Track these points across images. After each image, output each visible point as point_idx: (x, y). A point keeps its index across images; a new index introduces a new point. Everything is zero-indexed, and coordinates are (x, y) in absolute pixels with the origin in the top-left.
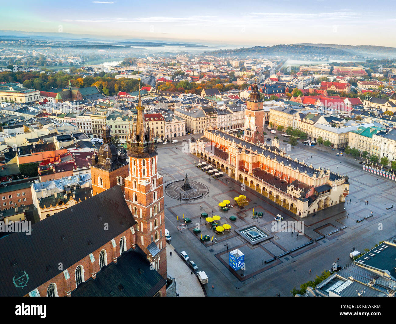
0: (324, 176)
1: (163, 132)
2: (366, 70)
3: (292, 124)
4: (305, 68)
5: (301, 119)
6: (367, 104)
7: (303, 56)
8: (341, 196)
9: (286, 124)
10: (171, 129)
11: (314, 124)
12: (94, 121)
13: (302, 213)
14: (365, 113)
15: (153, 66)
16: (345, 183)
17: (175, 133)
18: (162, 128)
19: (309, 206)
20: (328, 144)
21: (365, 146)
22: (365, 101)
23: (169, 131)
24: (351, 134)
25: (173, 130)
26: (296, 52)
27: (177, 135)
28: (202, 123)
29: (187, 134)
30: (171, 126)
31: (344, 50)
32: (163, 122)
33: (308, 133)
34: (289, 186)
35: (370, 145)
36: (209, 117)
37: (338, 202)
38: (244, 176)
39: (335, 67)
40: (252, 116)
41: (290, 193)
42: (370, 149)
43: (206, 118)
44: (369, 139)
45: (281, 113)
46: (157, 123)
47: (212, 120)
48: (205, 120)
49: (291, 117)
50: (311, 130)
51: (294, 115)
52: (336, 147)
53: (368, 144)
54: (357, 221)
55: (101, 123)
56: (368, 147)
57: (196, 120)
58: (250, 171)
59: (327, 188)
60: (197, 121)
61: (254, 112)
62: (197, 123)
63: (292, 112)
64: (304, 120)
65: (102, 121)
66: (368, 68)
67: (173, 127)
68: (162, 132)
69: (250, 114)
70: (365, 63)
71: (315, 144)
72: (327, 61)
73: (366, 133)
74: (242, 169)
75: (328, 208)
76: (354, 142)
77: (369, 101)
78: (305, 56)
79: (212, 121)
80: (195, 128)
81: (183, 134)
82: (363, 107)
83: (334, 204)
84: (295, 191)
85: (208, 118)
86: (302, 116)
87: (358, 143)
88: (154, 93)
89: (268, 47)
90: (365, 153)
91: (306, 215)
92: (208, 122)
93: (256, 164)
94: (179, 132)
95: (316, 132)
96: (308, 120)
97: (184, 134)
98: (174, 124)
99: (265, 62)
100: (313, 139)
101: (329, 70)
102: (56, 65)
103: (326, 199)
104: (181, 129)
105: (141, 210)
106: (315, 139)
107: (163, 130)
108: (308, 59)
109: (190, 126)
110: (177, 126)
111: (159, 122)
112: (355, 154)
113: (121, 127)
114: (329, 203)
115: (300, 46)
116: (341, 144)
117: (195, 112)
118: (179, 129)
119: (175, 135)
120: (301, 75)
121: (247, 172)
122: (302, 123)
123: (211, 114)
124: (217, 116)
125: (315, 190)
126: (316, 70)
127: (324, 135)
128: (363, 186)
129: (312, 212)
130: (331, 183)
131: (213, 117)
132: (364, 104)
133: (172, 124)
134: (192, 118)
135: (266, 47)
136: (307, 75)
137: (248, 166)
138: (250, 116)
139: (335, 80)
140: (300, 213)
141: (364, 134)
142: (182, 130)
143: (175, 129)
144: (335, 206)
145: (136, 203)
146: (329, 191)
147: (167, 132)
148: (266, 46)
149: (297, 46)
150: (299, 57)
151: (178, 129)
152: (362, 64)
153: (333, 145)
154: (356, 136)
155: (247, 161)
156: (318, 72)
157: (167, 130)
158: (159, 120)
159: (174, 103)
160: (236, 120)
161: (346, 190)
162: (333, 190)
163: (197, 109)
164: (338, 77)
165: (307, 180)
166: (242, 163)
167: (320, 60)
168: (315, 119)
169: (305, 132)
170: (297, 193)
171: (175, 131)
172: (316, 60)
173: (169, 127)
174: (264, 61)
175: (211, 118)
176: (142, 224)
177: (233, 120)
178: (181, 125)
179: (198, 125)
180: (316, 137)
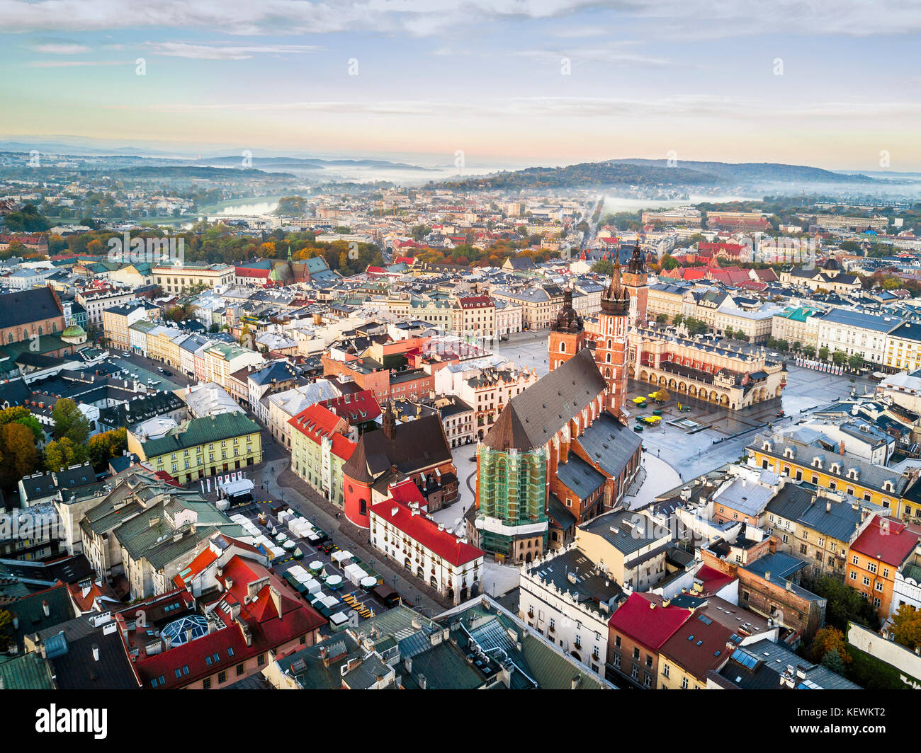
0: (760, 360)
1: (493, 325)
2: (768, 219)
3: (681, 310)
4: (655, 216)
5: (695, 302)
6: (786, 280)
7: (634, 188)
8: (777, 389)
9: (671, 312)
10: (503, 322)
11: (717, 307)
12: (392, 309)
13: (736, 405)
14: (788, 292)
15: (359, 216)
16: (783, 370)
17: (508, 327)
18: (491, 319)
19: (744, 395)
20: (741, 336)
21: (795, 335)
22: (782, 274)
23: (500, 323)
24: (775, 319)
25: (506, 322)
26: (620, 180)
27: (511, 331)
28: (545, 311)
29: (523, 329)
30: (503, 316)
31: (714, 173)
32: (493, 309)
33: (708, 322)
34: (717, 376)
35: (803, 334)
36: (555, 301)
37: (774, 396)
38: (649, 371)
39: (709, 214)
41: (718, 384)
42: (802, 338)
43: (550, 302)
44: (802, 324)
45: (663, 293)
46: (485, 312)
47: (559, 306)
48: (548, 307)
49: (678, 298)
50: (712, 318)
51: (684, 295)
52: (752, 341)
53: (801, 331)
54: (801, 412)
55: (403, 312)
56: (800, 337)
57: (536, 306)
58: (657, 365)
59: (763, 376)
61: (636, 289)
63: (680, 291)
64: (701, 302)
65: (405, 310)
66: (771, 215)
67: (506, 317)
68: (491, 326)
70: (763, 204)
71: (720, 339)
72: (683, 198)
73: (798, 316)
74: (645, 363)
75: (763, 402)
76: (779, 332)
77: (789, 274)
78: (637, 188)
80: (534, 319)
81: (518, 328)
82: (780, 285)
83: (770, 398)
84: (724, 380)
85: (553, 303)
86: (698, 297)
87: (786, 331)
88: (419, 267)
89: (558, 168)
90: (797, 344)
91: (741, 407)
92: (553, 310)
93: (664, 356)
94: (513, 326)
95: (722, 321)
96: (708, 303)
97: (520, 330)
98: (508, 313)
99: (565, 204)
100: (715, 332)
101: (699, 220)
102: (144, 214)
103: (761, 391)
104: (516, 322)
105: (615, 370)
106: (719, 332)
107: (493, 322)
108: (647, 196)
109: (527, 317)
110: (511, 316)
111: (488, 309)
112: (782, 347)
113: (433, 318)
114: (765, 395)
115: (626, 165)
116: (759, 337)
117: (531, 293)
118: (513, 320)
119: (508, 330)
120: (651, 230)
121: (652, 366)
122: (699, 307)
123: (557, 296)
125: (750, 377)
126: (675, 220)
127: (734, 324)
128: (800, 382)
129: (746, 405)
130: (768, 369)
132: (781, 279)
133: (505, 313)
134: (529, 304)
135: (554, 170)
136: (662, 230)
137: (653, 358)
139: (716, 239)
140: (734, 405)
141: (795, 317)
142: (518, 322)
143: (508, 321)
144: (771, 400)
145: (610, 363)
146: (764, 379)
147: (498, 325)
148: (554, 167)
149: (620, 166)
150: (627, 191)
152: (758, 206)
153: (748, 339)
154: (783, 322)
155: (652, 351)
156: (681, 224)
157: (498, 322)
158: (488, 306)
159: (478, 283)
161: (784, 380)
162: (769, 378)
163: (534, 290)
164: (720, 234)
165: (739, 366)
166: (645, 355)
167: (671, 197)
168: (718, 300)
169: (703, 320)
170: (728, 383)
171: (508, 323)
172: (663, 198)
173: (501, 318)
174: (563, 201)
175: (556, 303)
176: (614, 385)
177: (588, 307)
178: (516, 315)
179: (539, 314)
180: (721, 328)
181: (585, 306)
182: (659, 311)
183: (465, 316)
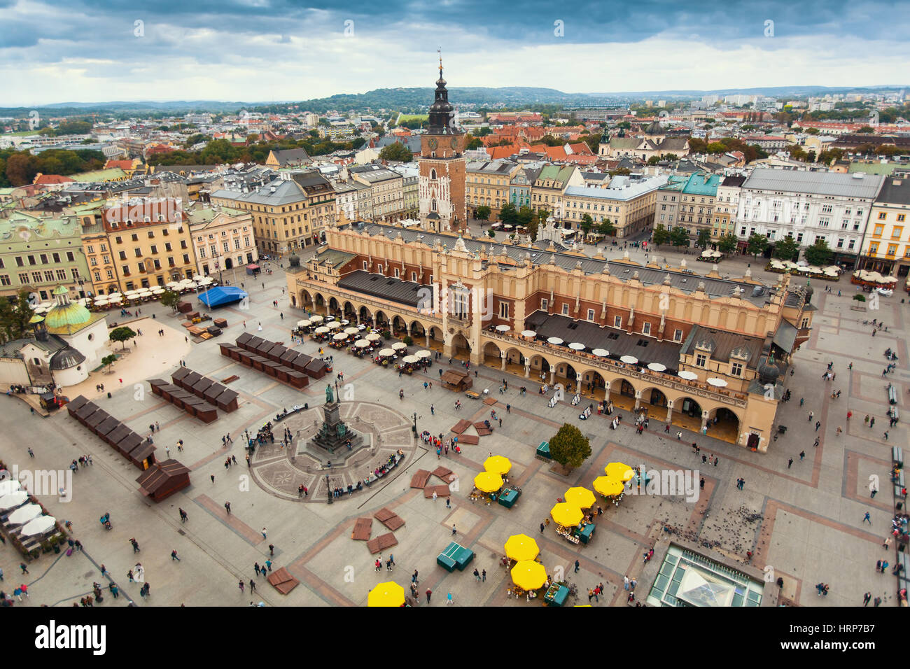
1: (191, 258)
3: (507, 199)
5: (529, 183)
9: (493, 202)
10: (213, 248)
11: (563, 188)
17: (228, 256)
18: (183, 245)
23: (208, 252)
24: (661, 195)
25: (219, 248)
27: (235, 264)
28: (299, 220)
29: (261, 258)
30: (211, 236)
32: (184, 225)
36: (315, 200)
38: (506, 345)
40: (440, 176)
43: (307, 204)
44: (708, 199)
46: (165, 232)
47: (323, 209)
48: (305, 212)
49: (504, 180)
51: (511, 174)
53: (705, 211)
57: (281, 211)
58: (519, 328)
60: (285, 216)
61: (445, 162)
62: (285, 220)
63: (505, 169)
64: (538, 183)
67: (218, 238)
68: (187, 261)
69: (433, 172)
76: (667, 216)
79: (324, 213)
80: (282, 236)
81: (249, 257)
85: (312, 204)
86: (532, 175)
87: (678, 214)
88: (142, 173)
92: (315, 216)
94: (239, 254)
95: (571, 208)
96: (548, 182)
97: (255, 258)
98: (220, 230)
104: (242, 243)
106: (568, 226)
107: (189, 251)
109: (265, 233)
110: (230, 235)
113: (39, 260)
118: (237, 242)
119: (229, 263)
122: (535, 190)
123: (318, 191)
124: (334, 196)
131: (326, 201)
133: (216, 230)
134: (269, 208)
137: (512, 310)
138: (434, 177)
140: (754, 439)
142: (247, 244)
143: (225, 245)
147: (203, 255)
151: (234, 247)
154: (674, 198)
157: (202, 251)
160: (380, 204)
168: (563, 176)
171: (226, 249)
173: (206, 240)
175: (319, 203)
177: (373, 206)
178: (240, 232)
179: (290, 227)
180: (571, 219)
181: (369, 205)
182: (477, 203)
183: (117, 249)
